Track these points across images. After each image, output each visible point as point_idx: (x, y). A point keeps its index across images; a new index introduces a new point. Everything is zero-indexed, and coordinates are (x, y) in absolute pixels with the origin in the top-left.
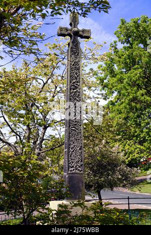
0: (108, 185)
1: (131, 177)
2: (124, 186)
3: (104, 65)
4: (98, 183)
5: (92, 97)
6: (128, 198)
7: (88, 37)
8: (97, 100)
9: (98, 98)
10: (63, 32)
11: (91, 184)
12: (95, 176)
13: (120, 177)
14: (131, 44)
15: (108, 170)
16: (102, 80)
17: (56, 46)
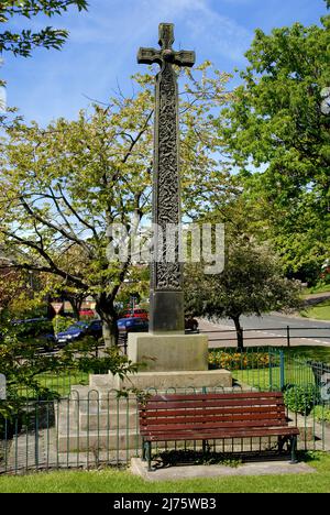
0: (250, 307)
1: (290, 294)
2: (278, 309)
3: (232, 110)
4: (232, 304)
5: (217, 162)
6: (288, 329)
7: (191, 65)
8: (227, 167)
9: (227, 163)
10: (146, 57)
11: (221, 305)
12: (229, 293)
13: (270, 294)
14: (275, 73)
15: (252, 283)
16: (227, 135)
17: (150, 79)
